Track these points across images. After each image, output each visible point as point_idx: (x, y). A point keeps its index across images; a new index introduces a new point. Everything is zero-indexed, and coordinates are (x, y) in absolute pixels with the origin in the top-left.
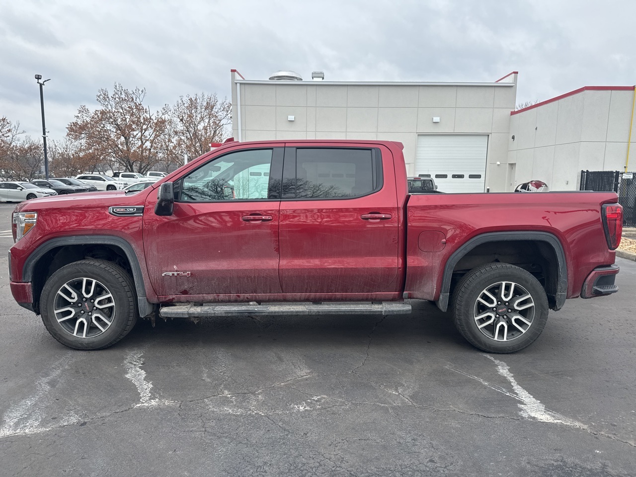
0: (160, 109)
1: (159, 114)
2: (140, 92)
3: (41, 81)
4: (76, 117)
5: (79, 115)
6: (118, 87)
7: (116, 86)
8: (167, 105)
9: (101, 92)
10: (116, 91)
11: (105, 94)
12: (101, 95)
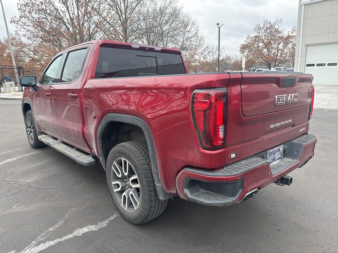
0: (290, 30)
1: (289, 33)
2: (279, 22)
3: (219, 26)
4: (245, 41)
5: (247, 40)
6: (265, 21)
7: (264, 21)
8: (295, 27)
9: (257, 26)
10: (264, 24)
11: (259, 27)
12: (256, 28)
